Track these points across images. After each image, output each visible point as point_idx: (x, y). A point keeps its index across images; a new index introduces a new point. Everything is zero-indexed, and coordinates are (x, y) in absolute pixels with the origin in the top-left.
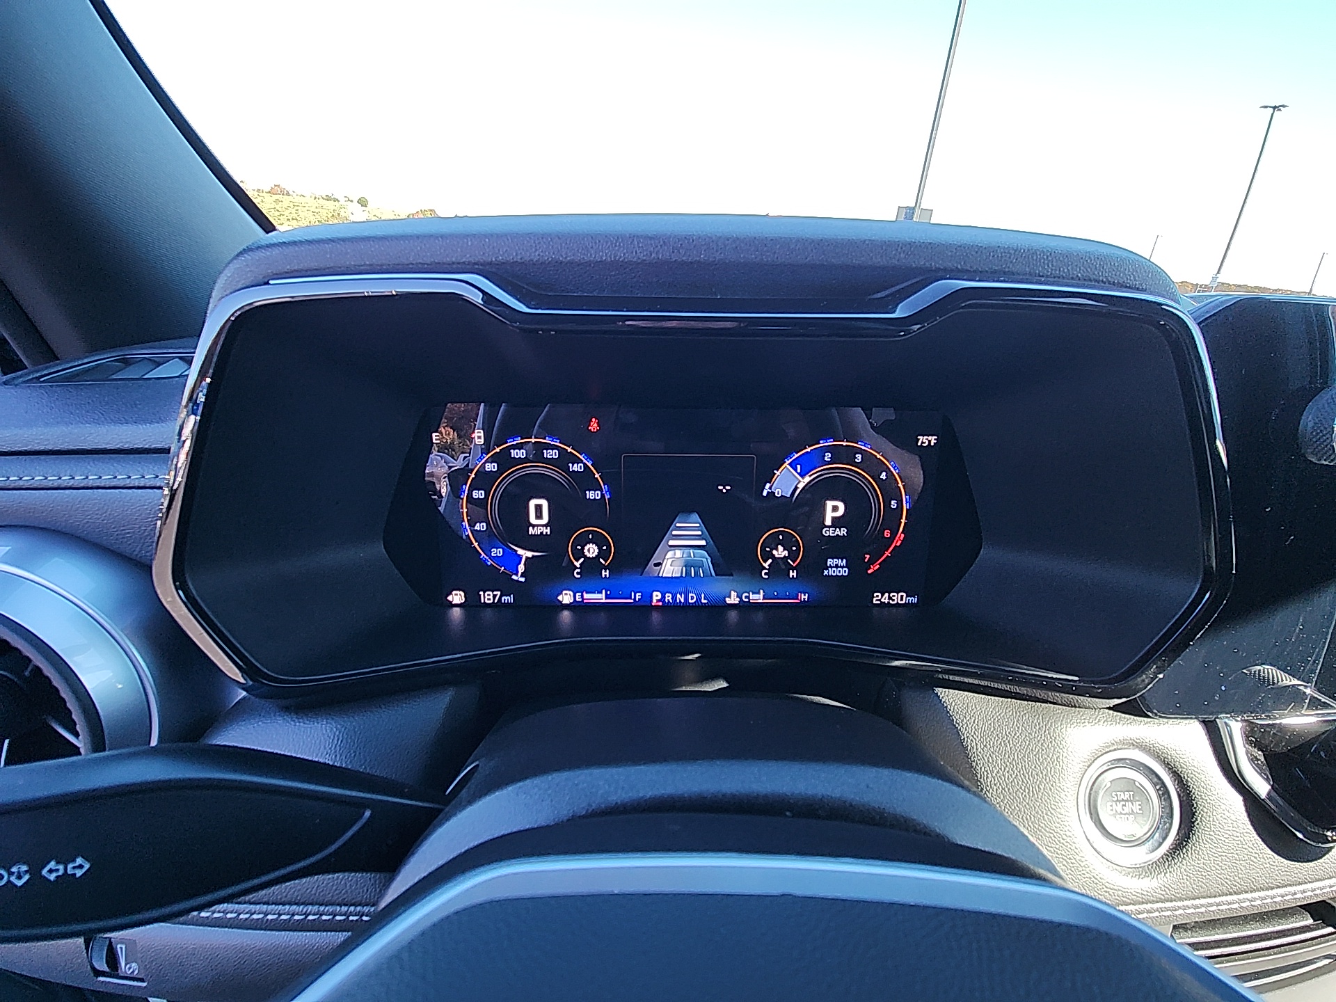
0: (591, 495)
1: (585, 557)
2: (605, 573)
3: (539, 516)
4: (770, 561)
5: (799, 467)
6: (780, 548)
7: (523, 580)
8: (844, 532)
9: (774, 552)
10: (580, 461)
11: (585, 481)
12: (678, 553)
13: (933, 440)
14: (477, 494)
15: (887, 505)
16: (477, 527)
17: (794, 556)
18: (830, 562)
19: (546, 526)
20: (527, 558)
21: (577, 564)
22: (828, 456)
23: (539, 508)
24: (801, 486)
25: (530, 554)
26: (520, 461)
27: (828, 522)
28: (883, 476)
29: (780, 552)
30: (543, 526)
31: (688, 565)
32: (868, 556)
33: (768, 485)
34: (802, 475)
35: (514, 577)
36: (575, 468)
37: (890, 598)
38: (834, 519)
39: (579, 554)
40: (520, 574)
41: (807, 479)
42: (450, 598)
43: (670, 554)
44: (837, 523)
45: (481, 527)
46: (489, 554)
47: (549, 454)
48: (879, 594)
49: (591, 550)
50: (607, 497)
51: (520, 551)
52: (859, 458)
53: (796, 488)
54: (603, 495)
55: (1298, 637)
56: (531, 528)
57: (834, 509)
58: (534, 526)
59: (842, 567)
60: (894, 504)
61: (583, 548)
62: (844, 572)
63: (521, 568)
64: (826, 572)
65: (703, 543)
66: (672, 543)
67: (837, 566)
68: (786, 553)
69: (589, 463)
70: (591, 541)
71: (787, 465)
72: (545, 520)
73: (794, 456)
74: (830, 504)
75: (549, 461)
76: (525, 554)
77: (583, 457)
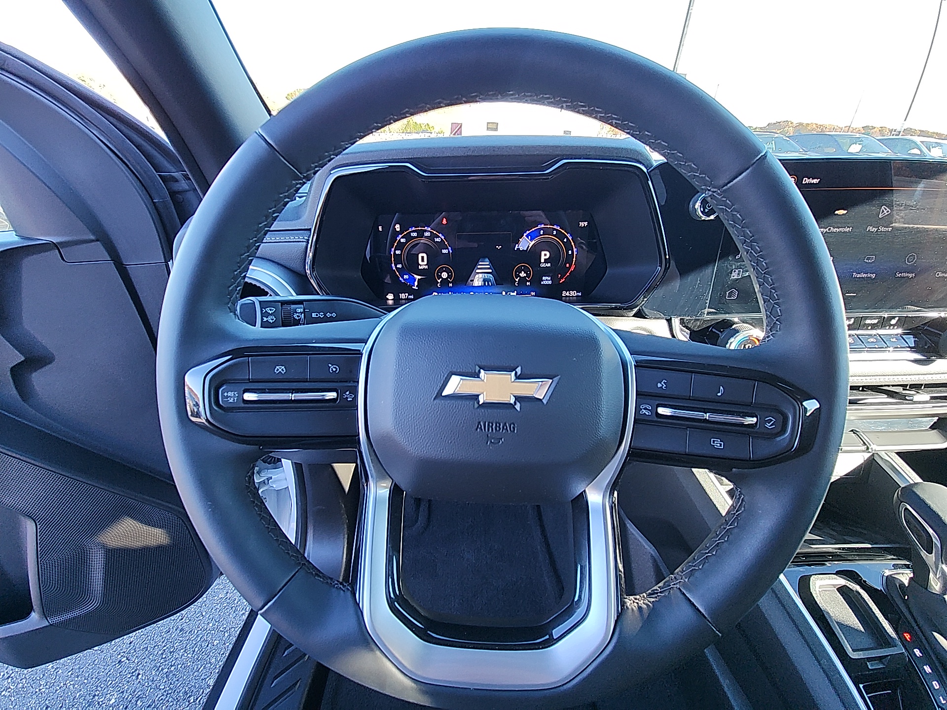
0: (444, 251)
1: (442, 278)
2: (451, 285)
3: (423, 260)
4: (519, 278)
5: (529, 237)
6: (523, 272)
7: (417, 288)
8: (549, 265)
9: (520, 274)
10: (439, 237)
11: (442, 245)
12: (481, 275)
13: (586, 223)
14: (398, 252)
15: (567, 252)
16: (398, 266)
17: (528, 276)
18: (544, 278)
19: (426, 265)
20: (419, 279)
21: (439, 281)
22: (542, 232)
23: (423, 258)
24: (530, 246)
25: (420, 277)
26: (415, 237)
27: (543, 261)
28: (565, 240)
29: (523, 274)
30: (425, 265)
31: (484, 281)
32: (560, 275)
33: (517, 245)
34: (531, 240)
35: (413, 287)
36: (437, 240)
37: (569, 293)
38: (545, 259)
39: (440, 277)
40: (416, 286)
41: (533, 242)
42: (387, 297)
43: (477, 276)
44: (546, 261)
45: (399, 266)
46: (403, 278)
47: (427, 234)
48: (565, 292)
49: (445, 275)
50: (451, 252)
51: (415, 276)
52: (555, 232)
53: (529, 246)
54: (449, 251)
55: (698, 286)
56: (420, 266)
57: (545, 255)
58: (421, 265)
59: (549, 280)
60: (570, 252)
61: (441, 274)
62: (550, 282)
63: (416, 283)
64: (542, 283)
65: (490, 271)
66: (478, 271)
67: (547, 280)
68: (525, 275)
69: (443, 237)
70: (444, 271)
71: (524, 236)
72: (425, 262)
73: (528, 232)
74: (543, 253)
75: (426, 237)
76: (418, 277)
77: (440, 235)
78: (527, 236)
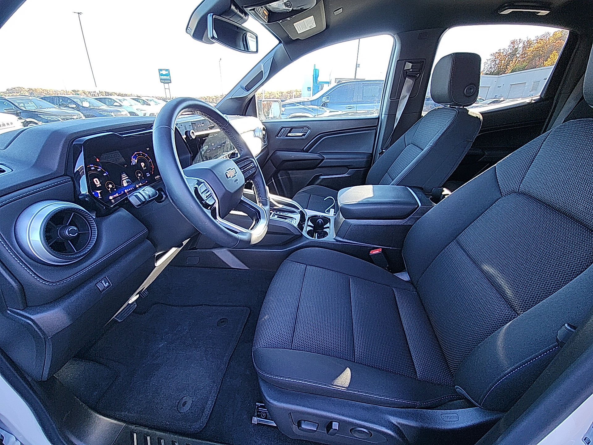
0: (105, 174)
2: (115, 190)
4: (139, 177)
7: (101, 197)
8: (146, 168)
10: (99, 168)
11: (102, 172)
12: (125, 181)
13: (149, 148)
15: (149, 161)
17: (141, 174)
18: (147, 174)
21: (109, 190)
22: (137, 155)
23: (96, 181)
25: (100, 191)
27: (143, 167)
28: (146, 156)
29: (139, 175)
31: (127, 183)
32: (151, 171)
33: (132, 163)
36: (99, 170)
37: (157, 177)
39: (109, 188)
41: (136, 160)
43: (123, 182)
44: (144, 166)
46: (92, 194)
47: (93, 168)
48: (155, 177)
49: (110, 186)
50: (107, 174)
51: (97, 191)
52: (141, 154)
53: (136, 162)
56: (97, 186)
57: (143, 164)
62: (149, 175)
63: (99, 195)
64: (147, 176)
65: (128, 177)
66: (123, 179)
69: (101, 168)
70: (109, 184)
71: (132, 159)
72: (99, 183)
73: (133, 157)
74: (142, 164)
75: (93, 170)
76: (99, 192)
77: (99, 167)
78: (133, 158)
